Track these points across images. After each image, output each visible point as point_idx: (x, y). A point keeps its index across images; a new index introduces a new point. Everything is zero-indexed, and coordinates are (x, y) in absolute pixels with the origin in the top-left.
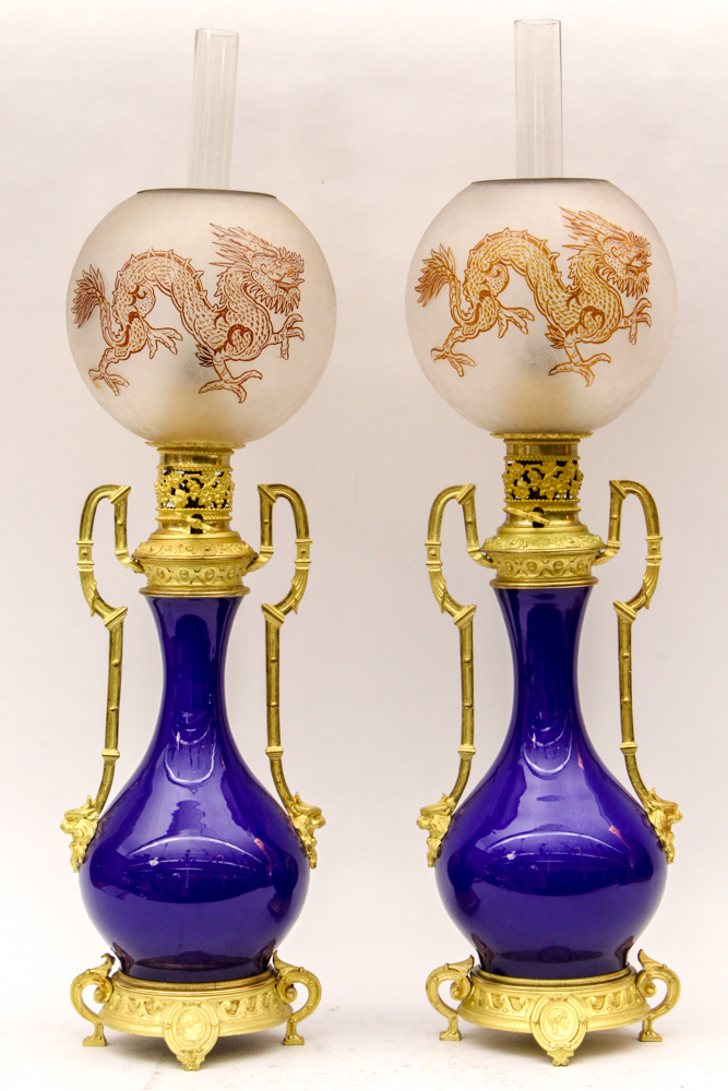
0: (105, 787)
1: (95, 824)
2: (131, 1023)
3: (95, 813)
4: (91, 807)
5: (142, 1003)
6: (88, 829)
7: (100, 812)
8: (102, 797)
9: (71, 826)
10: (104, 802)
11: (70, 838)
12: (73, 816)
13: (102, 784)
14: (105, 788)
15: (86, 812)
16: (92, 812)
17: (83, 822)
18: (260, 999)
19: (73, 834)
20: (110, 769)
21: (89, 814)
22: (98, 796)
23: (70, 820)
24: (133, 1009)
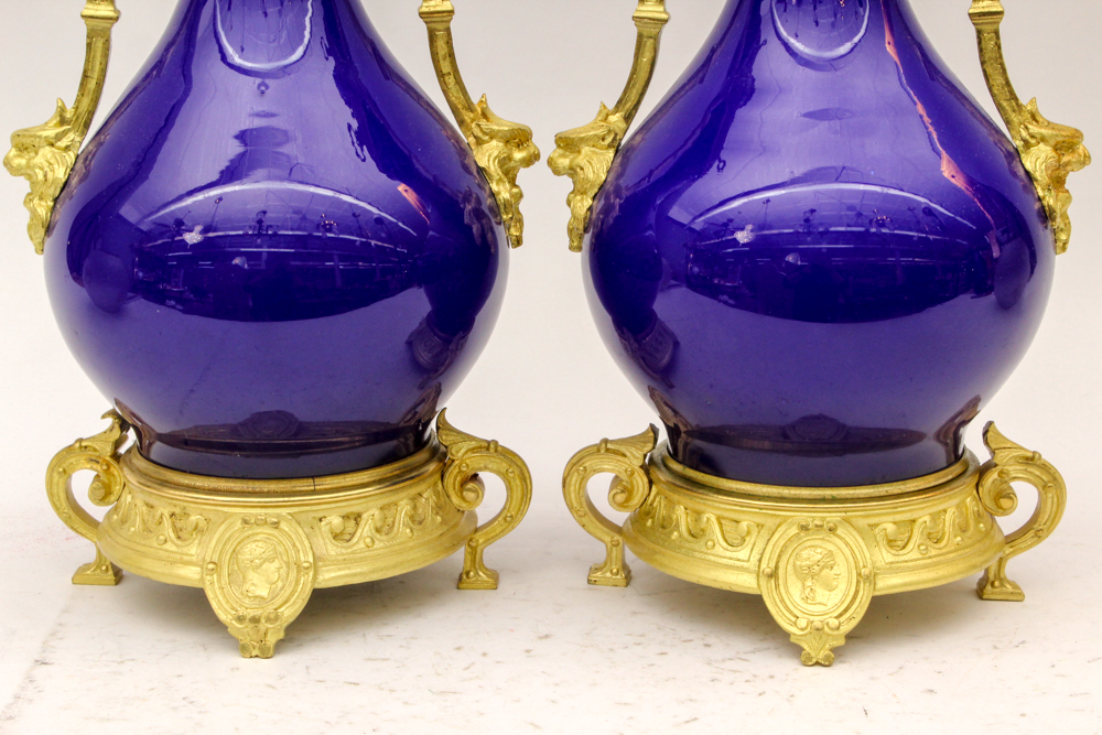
0: (92, 80)
1: (70, 157)
2: (144, 555)
3: (71, 136)
4: (63, 121)
5: (167, 515)
6: (57, 166)
7: (84, 134)
8: (86, 102)
9: (23, 162)
10: (91, 113)
11: (24, 186)
12: (28, 141)
13: (85, 76)
14: (92, 84)
15: (51, 133)
16: (65, 133)
17: (46, 151)
18: (404, 507)
19: (29, 177)
20: (99, 44)
21: (59, 137)
22: (78, 101)
23: (22, 149)
24: (152, 526)
